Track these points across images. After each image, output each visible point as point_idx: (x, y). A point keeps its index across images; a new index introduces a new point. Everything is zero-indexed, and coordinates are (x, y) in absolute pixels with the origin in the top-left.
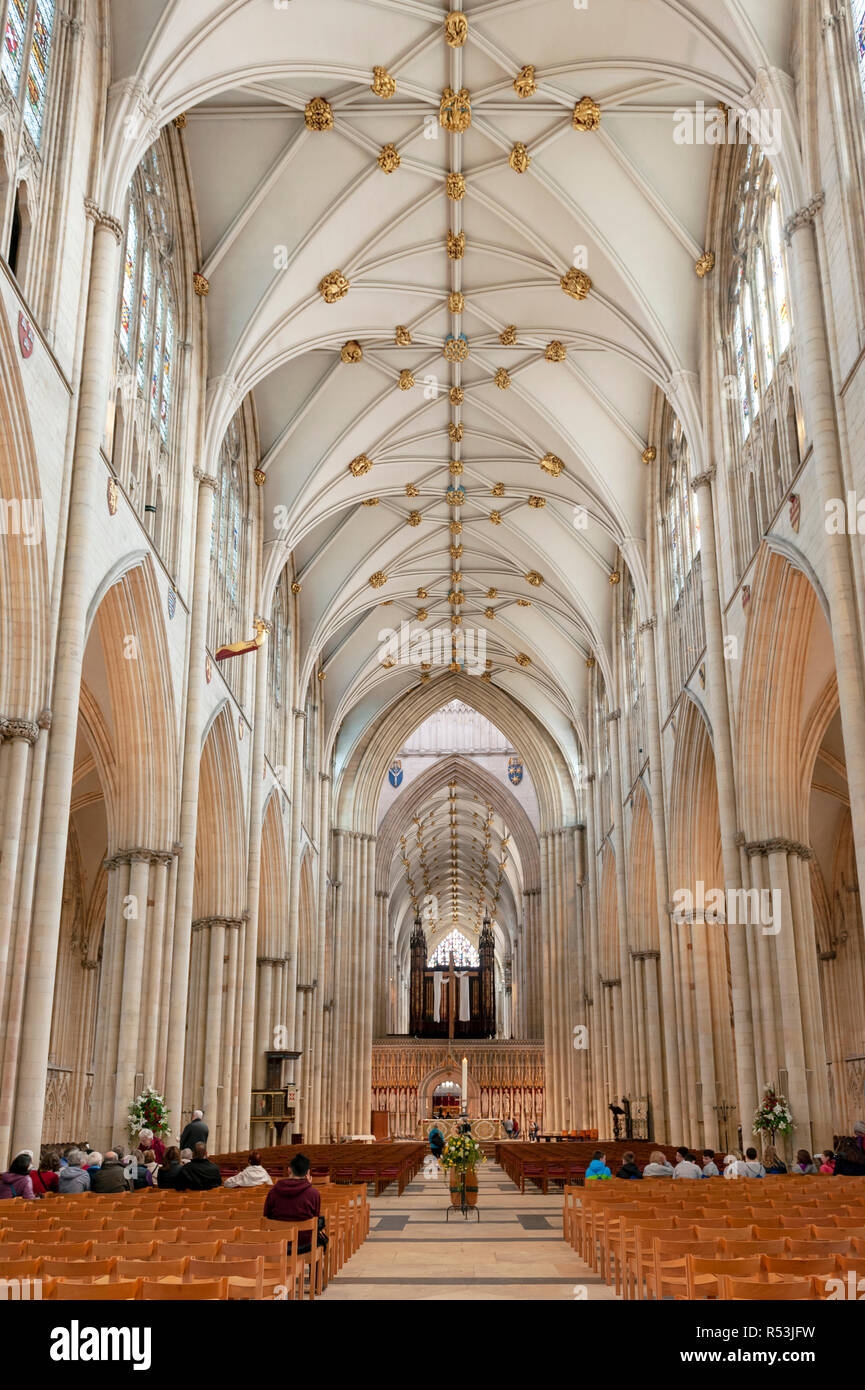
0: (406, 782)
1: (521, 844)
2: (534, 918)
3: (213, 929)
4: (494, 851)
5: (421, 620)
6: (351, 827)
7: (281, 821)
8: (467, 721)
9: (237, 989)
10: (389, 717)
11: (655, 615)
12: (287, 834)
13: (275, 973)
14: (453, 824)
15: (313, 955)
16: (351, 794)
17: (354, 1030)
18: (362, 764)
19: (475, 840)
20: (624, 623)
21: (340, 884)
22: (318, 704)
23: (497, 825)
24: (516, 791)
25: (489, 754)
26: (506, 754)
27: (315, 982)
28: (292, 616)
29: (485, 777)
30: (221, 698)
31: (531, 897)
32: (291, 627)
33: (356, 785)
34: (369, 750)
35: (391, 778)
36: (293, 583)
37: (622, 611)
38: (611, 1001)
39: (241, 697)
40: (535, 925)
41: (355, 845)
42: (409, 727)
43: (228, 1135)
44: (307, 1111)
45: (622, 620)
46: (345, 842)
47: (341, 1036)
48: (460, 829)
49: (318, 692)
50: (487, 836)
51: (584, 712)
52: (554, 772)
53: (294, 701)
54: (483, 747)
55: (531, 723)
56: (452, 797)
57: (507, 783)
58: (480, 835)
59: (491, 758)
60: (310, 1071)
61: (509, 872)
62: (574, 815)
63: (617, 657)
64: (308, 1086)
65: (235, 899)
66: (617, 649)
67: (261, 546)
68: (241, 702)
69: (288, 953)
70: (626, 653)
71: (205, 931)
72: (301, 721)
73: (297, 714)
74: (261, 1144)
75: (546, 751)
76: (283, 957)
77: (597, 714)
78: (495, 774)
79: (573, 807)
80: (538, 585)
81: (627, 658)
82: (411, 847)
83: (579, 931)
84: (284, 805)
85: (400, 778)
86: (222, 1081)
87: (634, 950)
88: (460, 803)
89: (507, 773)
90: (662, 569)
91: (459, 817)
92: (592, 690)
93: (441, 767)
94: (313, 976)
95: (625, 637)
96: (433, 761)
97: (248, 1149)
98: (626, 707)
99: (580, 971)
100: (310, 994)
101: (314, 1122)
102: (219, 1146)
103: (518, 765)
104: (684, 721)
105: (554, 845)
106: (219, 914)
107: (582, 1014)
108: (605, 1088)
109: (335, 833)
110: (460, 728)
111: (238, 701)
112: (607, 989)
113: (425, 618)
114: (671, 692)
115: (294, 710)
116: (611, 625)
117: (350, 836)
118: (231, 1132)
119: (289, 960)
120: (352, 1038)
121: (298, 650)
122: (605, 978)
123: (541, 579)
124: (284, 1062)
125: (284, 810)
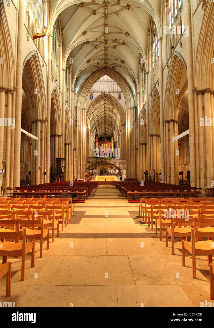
0: (94, 98)
1: (120, 114)
2: (123, 131)
3: (37, 123)
4: (114, 117)
5: (96, 49)
6: (80, 106)
8: (108, 84)
9: (45, 140)
10: (89, 79)
11: (163, 35)
12: (61, 102)
13: (59, 138)
14: (105, 111)
15: (70, 136)
16: (80, 98)
17: (81, 155)
18: (83, 90)
19: (110, 115)
20: (151, 46)
21: (77, 120)
22: (70, 72)
23: (115, 111)
24: (120, 101)
25: (113, 92)
26: (117, 92)
27: (71, 143)
28: (61, 42)
29: (112, 98)
31: (123, 126)
32: (61, 45)
33: (81, 95)
34: (84, 87)
35: (90, 97)
36: (61, 32)
37: (150, 42)
38: (142, 148)
40: (123, 133)
41: (81, 111)
42: (94, 82)
43: (43, 179)
44: (69, 173)
45: (150, 45)
46: (79, 110)
47: (78, 156)
48: (107, 112)
49: (70, 68)
50: (112, 114)
51: (138, 76)
52: (129, 93)
53: (62, 66)
54: (112, 90)
55: (124, 81)
56: (105, 104)
57: (117, 99)
58: (111, 113)
59: (114, 93)
60: (70, 164)
61: (117, 122)
62: (134, 104)
63: (149, 56)
64: (69, 168)
65: (43, 114)
66: (149, 54)
68: (43, 56)
69: (62, 134)
70: (151, 54)
71: (35, 123)
72: (64, 72)
75: (127, 88)
76: (61, 134)
77: (141, 76)
78: (115, 97)
79: (134, 102)
80: (128, 36)
81: (151, 56)
82: (95, 116)
83: (134, 132)
85: (92, 97)
86: (41, 165)
87: (150, 134)
88: (107, 106)
89: (117, 97)
90: (166, 20)
91: (106, 109)
92: (140, 70)
93: (102, 95)
94: (70, 141)
95: (151, 50)
96: (100, 93)
97: (49, 183)
98: (150, 70)
99: (134, 142)
100: (70, 146)
103: (120, 95)
104: (172, 63)
105: (129, 112)
106: (38, 118)
107: (135, 152)
108: (140, 168)
109: (76, 108)
110: (107, 85)
111: (42, 56)
112: (141, 145)
114: (167, 57)
115: (62, 69)
116: (147, 48)
117: (80, 108)
119: (62, 135)
120: (81, 157)
121: (63, 52)
122: (141, 143)
123: (129, 34)
124: (61, 161)
125: (60, 95)
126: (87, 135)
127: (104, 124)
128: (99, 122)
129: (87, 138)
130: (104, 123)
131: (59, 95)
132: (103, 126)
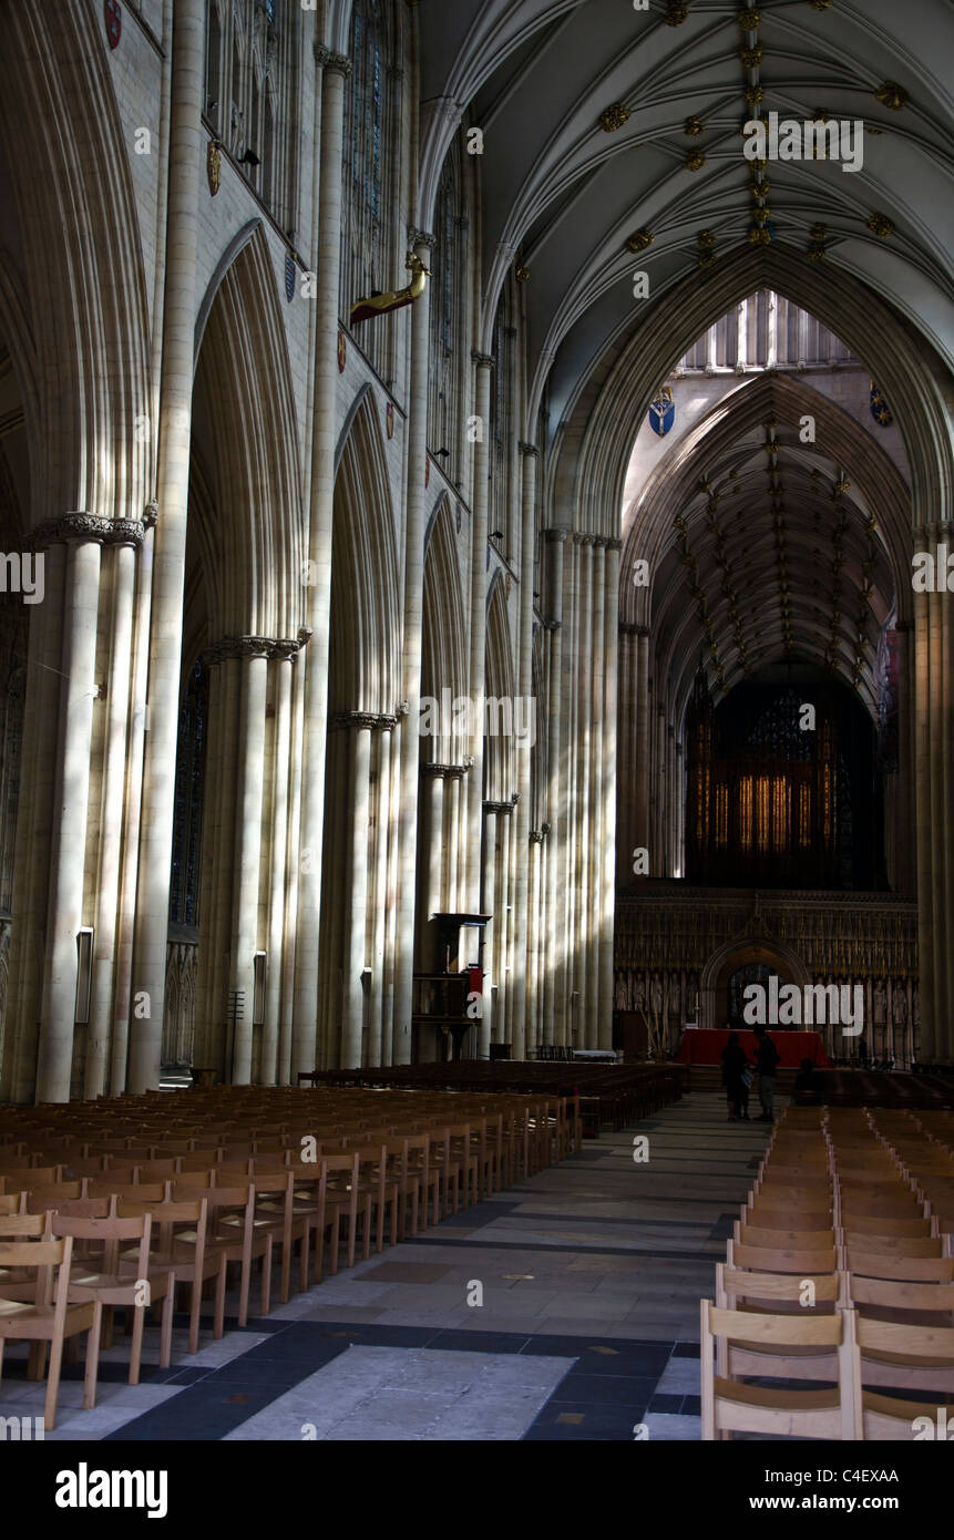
0: (681, 426)
3: (355, 738)
5: (692, 169)
6: (576, 526)
7: (454, 546)
9: (390, 823)
12: (464, 564)
13: (448, 791)
16: (580, 467)
18: (595, 413)
21: (557, 625)
22: (516, 325)
25: (834, 371)
27: (515, 798)
28: (469, 194)
30: (360, 385)
32: (468, 215)
33: (585, 448)
35: (654, 420)
39: (390, 369)
41: (584, 557)
43: (379, 1040)
46: (567, 553)
53: (475, 340)
54: (823, 357)
56: (772, 447)
57: (868, 423)
59: (837, 378)
60: (508, 945)
65: (384, 685)
67: (417, 110)
68: (390, 379)
69: (470, 757)
71: (341, 734)
72: (487, 372)
73: (479, 360)
74: (431, 1057)
76: (460, 763)
78: (847, 408)
84: (459, 519)
85: (670, 417)
86: (370, 961)
94: (513, 790)
100: (507, 817)
101: (515, 1027)
102: (367, 1055)
109: (549, 538)
111: (385, 378)
113: (701, 165)
115: (474, 354)
117: (574, 539)
118: (384, 1036)
119: (470, 770)
121: (480, 251)
124: (462, 930)
125: (459, 527)
126: (631, 706)
127: (775, 584)
128: (728, 574)
129: (630, 732)
130: (773, 571)
131: (455, 527)
132: (767, 598)
